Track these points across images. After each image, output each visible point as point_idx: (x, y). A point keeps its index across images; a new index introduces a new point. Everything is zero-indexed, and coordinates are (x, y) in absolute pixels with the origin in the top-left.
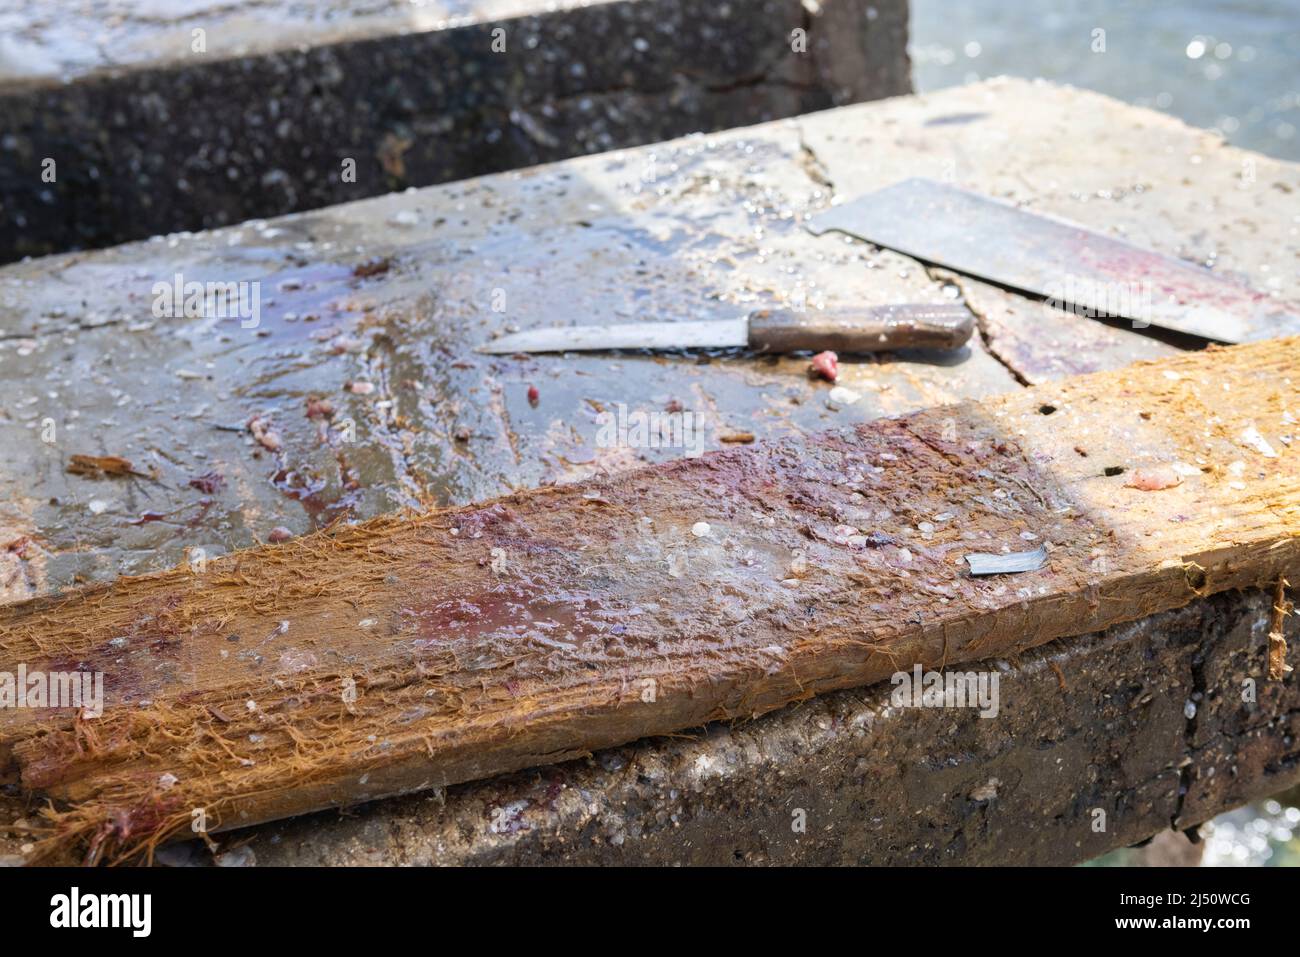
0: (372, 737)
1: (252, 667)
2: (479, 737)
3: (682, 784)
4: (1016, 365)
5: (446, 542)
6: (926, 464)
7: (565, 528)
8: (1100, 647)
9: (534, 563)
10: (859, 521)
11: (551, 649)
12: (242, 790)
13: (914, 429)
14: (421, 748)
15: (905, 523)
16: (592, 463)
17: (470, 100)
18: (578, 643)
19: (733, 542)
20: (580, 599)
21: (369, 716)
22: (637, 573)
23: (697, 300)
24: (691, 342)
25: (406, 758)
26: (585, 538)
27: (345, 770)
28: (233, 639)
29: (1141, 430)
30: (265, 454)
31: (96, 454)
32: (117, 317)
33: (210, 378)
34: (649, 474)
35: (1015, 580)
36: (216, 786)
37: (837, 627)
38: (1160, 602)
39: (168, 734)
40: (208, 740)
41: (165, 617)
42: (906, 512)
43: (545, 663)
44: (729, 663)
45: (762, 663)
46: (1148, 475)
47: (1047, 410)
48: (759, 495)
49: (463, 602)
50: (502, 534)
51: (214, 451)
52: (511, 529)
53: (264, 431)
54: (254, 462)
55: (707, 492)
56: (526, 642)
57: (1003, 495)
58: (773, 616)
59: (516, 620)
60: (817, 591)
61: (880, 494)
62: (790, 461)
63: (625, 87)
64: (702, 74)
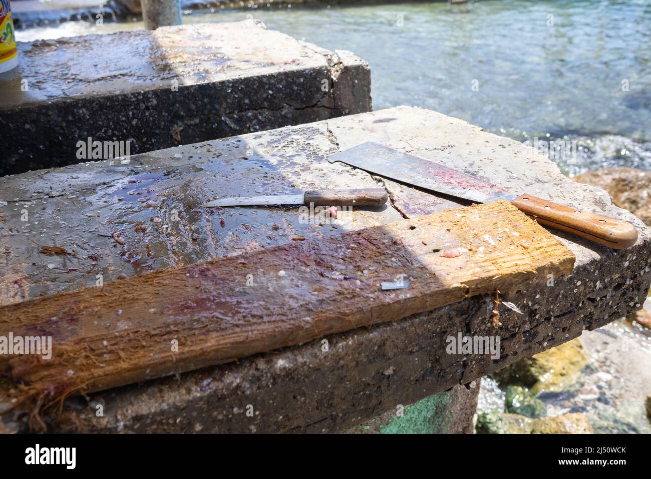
0: (151, 355)
1: (107, 328)
2: (193, 354)
3: (272, 370)
4: (403, 211)
5: (184, 279)
6: (367, 248)
7: (230, 273)
8: (431, 316)
9: (218, 287)
10: (341, 270)
11: (222, 320)
12: (99, 376)
13: (363, 235)
14: (171, 359)
15: (358, 270)
16: (244, 248)
17: (206, 112)
18: (233, 317)
19: (294, 278)
20: (235, 300)
21: (151, 346)
22: (257, 290)
23: (286, 187)
24: (283, 203)
25: (164, 363)
26: (238, 277)
27: (140, 368)
28: (100, 317)
29: (447, 235)
30: (118, 246)
31: (52, 246)
32: (64, 193)
33: (99, 216)
34: (263, 252)
35: (399, 292)
36: (89, 375)
37: (331, 310)
38: (452, 299)
39: (72, 355)
40: (87, 357)
41: (73, 309)
42: (359, 266)
43: (220, 325)
44: (290, 324)
45: (303, 324)
46: (449, 252)
47: (413, 228)
48: (304, 260)
49: (190, 302)
50: (206, 276)
51: (98, 244)
52: (209, 274)
53: (118, 237)
54: (114, 248)
55: (285, 259)
56: (213, 317)
57: (395, 260)
58: (307, 306)
59: (209, 309)
60: (324, 296)
61: (349, 260)
62: (316, 247)
63: (265, 108)
64: (293, 103)
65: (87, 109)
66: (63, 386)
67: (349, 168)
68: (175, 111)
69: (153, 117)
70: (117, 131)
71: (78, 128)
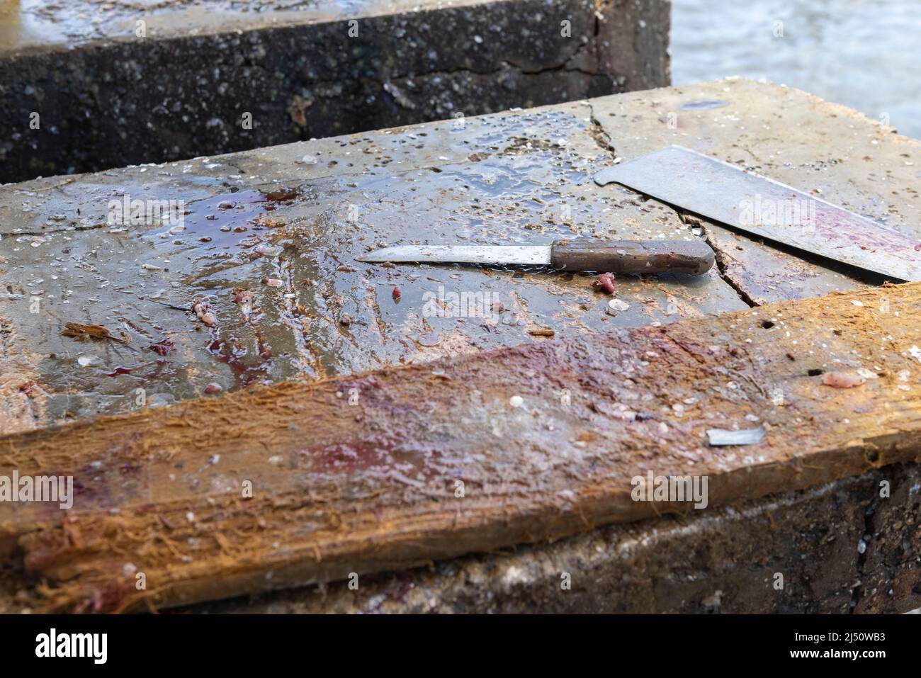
0: (276, 544)
1: (192, 488)
2: (353, 548)
3: (497, 587)
4: (744, 288)
5: (333, 402)
6: (679, 361)
7: (418, 396)
8: (800, 500)
9: (396, 421)
10: (630, 401)
11: (406, 485)
12: (182, 579)
13: (671, 335)
14: (311, 554)
15: (663, 403)
16: (438, 346)
17: (356, 73)
18: (427, 482)
19: (539, 412)
20: (428, 450)
21: (275, 528)
22: (469, 432)
23: (515, 229)
24: (511, 261)
25: (301, 561)
26: (433, 404)
27: (256, 568)
28: (179, 466)
29: (834, 342)
30: (204, 328)
31: (84, 323)
32: (102, 222)
33: (166, 270)
34: (480, 358)
35: (742, 450)
36: (164, 576)
37: (613, 479)
38: (846, 470)
39: (131, 535)
40: (158, 541)
41: (130, 448)
42: (664, 396)
43: (402, 495)
44: (534, 502)
45: (558, 503)
46: (841, 376)
47: (768, 325)
48: (559, 378)
49: (344, 447)
50: (373, 398)
51: (168, 324)
52: (380, 394)
53: (204, 312)
54: (195, 333)
55: (522, 374)
56: (388, 479)
57: (734, 387)
58: (567, 469)
59: (383, 462)
60: (600, 451)
61: (645, 382)
62: (581, 354)
63: (466, 69)
64: (520, 62)
65: (139, 62)
66: (116, 593)
67: (635, 197)
68: (298, 69)
69: (257, 79)
70: (192, 105)
71: (121, 96)
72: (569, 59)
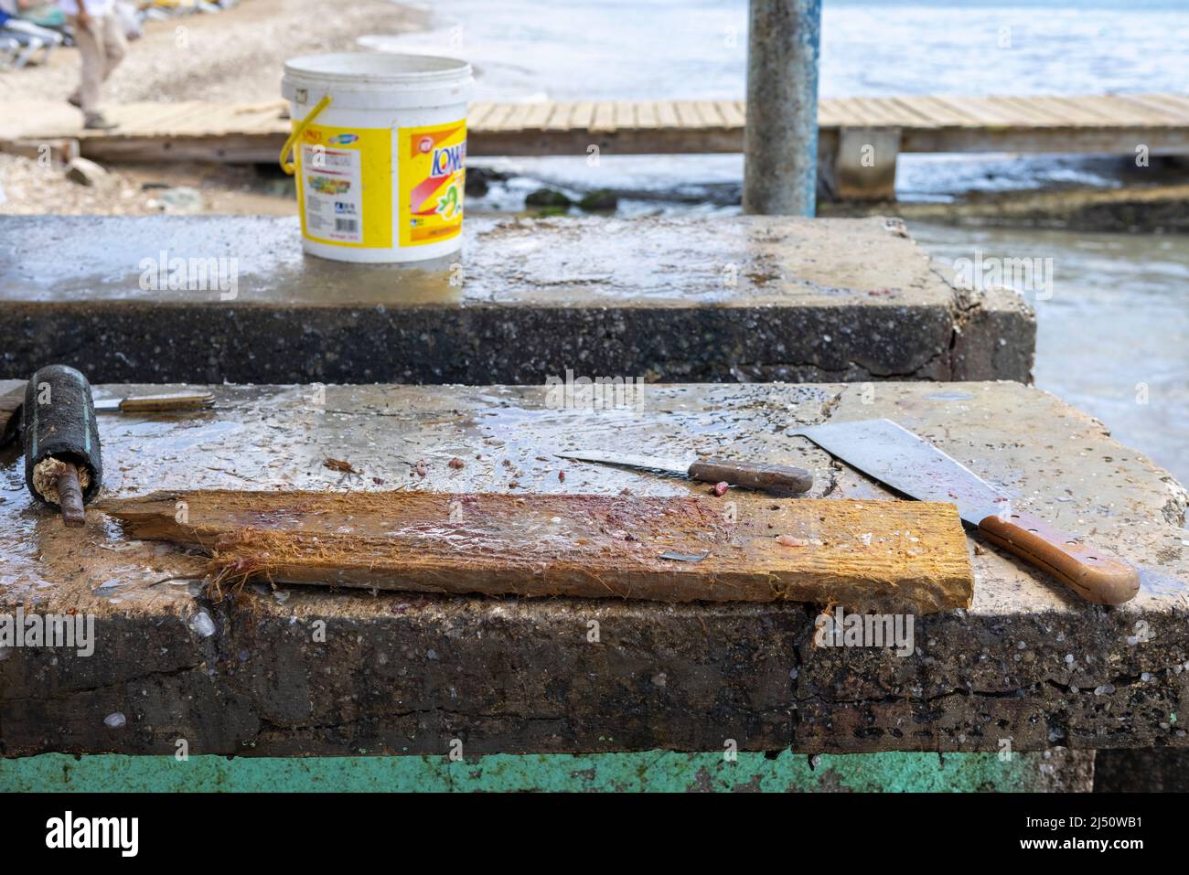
0: (353, 558)
1: (326, 528)
2: (394, 567)
3: (484, 616)
6: (688, 517)
7: (497, 508)
10: (631, 530)
12: (291, 564)
14: (368, 565)
15: (652, 535)
17: (705, 356)
19: (566, 526)
21: (357, 551)
22: (512, 529)
26: (502, 513)
28: (327, 518)
30: (416, 475)
31: (341, 461)
32: (398, 413)
34: (555, 497)
35: (679, 564)
36: (281, 560)
37: (579, 562)
38: (756, 593)
39: (277, 541)
41: (306, 507)
42: (657, 531)
43: (442, 549)
44: (519, 565)
45: (533, 568)
46: (789, 538)
48: (596, 513)
52: (473, 504)
53: (422, 466)
55: (573, 508)
57: (711, 534)
58: (554, 553)
60: (584, 549)
64: (869, 364)
66: (253, 563)
67: (808, 447)
68: (652, 346)
69: (615, 351)
70: (555, 366)
71: (497, 351)
72: (921, 367)
